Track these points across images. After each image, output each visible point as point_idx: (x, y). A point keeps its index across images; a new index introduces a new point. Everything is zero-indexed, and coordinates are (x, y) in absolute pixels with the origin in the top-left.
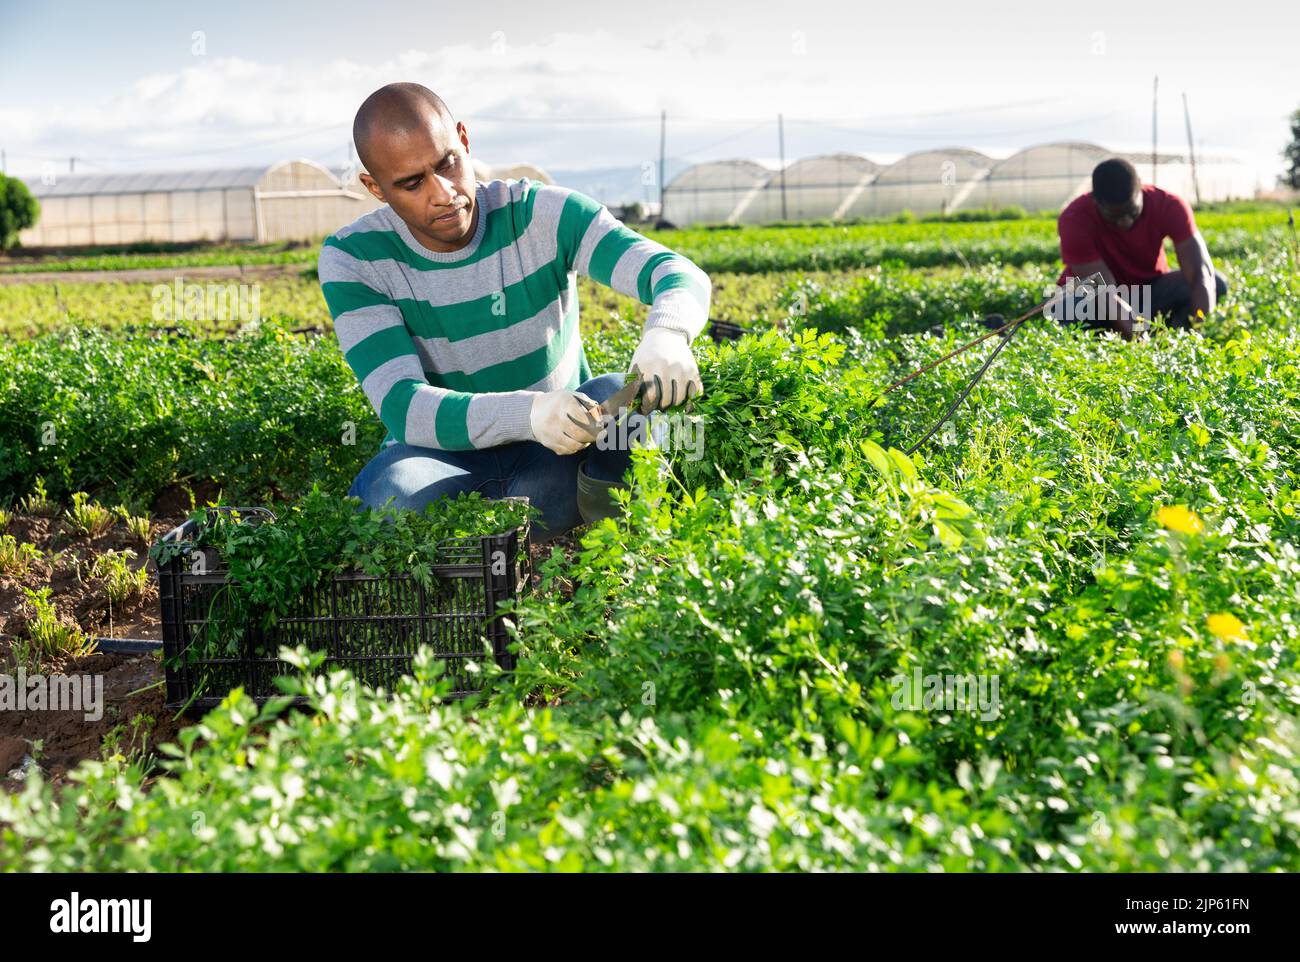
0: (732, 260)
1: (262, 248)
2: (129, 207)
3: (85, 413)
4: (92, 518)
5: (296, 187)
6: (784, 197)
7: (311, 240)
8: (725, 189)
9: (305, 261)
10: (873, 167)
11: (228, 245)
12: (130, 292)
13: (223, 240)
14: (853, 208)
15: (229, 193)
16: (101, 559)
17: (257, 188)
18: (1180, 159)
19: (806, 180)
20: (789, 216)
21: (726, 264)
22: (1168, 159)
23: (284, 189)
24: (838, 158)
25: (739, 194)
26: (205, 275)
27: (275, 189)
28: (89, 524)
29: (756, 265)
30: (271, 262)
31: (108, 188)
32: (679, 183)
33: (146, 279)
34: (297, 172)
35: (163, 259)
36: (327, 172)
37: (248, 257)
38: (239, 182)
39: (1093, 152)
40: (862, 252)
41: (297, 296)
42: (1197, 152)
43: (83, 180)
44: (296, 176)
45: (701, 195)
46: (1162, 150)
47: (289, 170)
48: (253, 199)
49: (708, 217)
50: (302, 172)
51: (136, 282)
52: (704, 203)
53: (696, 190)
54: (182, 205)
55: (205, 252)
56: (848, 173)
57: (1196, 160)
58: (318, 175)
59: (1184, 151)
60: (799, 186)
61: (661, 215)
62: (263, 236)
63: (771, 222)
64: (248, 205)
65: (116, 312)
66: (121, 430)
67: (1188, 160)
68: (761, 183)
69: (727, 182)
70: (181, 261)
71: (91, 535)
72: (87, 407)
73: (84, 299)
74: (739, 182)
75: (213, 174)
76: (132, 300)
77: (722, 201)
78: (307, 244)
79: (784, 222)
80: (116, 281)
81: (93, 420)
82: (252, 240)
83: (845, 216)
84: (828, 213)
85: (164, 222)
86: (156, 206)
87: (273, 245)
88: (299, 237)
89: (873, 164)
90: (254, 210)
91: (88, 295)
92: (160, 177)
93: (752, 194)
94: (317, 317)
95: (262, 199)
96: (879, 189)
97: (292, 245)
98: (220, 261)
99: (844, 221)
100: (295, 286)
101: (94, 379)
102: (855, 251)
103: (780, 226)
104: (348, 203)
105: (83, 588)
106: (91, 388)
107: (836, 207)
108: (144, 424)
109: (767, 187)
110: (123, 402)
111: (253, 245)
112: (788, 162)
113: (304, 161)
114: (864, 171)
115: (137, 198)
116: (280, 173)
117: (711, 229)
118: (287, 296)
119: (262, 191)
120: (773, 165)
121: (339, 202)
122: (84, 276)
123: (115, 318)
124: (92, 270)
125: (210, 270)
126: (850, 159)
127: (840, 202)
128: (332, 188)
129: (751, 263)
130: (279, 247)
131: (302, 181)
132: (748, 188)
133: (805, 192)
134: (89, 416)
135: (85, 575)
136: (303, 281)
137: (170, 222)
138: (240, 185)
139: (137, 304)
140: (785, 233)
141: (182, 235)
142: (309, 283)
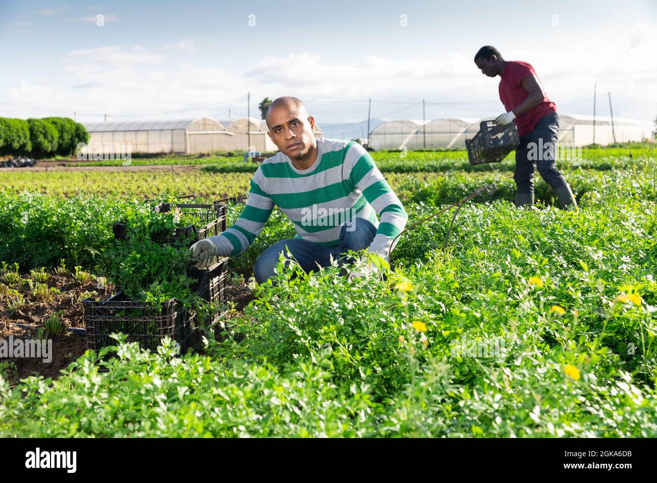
0: (394, 167)
1: (189, 157)
2: (130, 137)
3: (84, 232)
4: (83, 277)
5: (204, 130)
6: (424, 137)
7: (210, 154)
8: (398, 134)
9: (204, 163)
10: (466, 125)
11: (173, 155)
12: (125, 176)
13: (171, 153)
14: (456, 143)
15: (174, 132)
16: (82, 294)
17: (187, 130)
18: (607, 123)
19: (435, 130)
20: (426, 146)
21: (392, 168)
22: (602, 123)
23: (199, 130)
24: (450, 120)
25: (404, 135)
26: (159, 169)
27: (195, 130)
28: (82, 280)
29: (405, 169)
30: (190, 164)
31: (120, 129)
32: (377, 130)
33: (133, 171)
34: (205, 123)
35: (143, 161)
36: (219, 123)
37: (180, 161)
38: (180, 127)
39: (566, 119)
40: (453, 164)
41: (198, 179)
42: (615, 119)
43: (110, 125)
44: (205, 125)
45: (386, 136)
46: (598, 118)
47: (201, 122)
48: (185, 134)
49: (390, 146)
50: (207, 123)
51: (128, 172)
52: (388, 140)
53: (385, 134)
54: (153, 137)
55: (163, 158)
56: (454, 128)
57: (614, 123)
58: (215, 124)
59: (609, 119)
60: (431, 133)
61: (368, 145)
62: (189, 152)
63: (417, 149)
64: (183, 137)
65: (116, 185)
66: (99, 239)
67: (611, 123)
68: (415, 131)
69: (399, 130)
70: (150, 162)
71: (82, 285)
72: (86, 229)
73: (104, 179)
74: (404, 131)
75: (167, 123)
76: (125, 180)
77: (396, 139)
78: (208, 155)
79: (424, 149)
80: (120, 171)
81: (88, 234)
82: (184, 153)
83: (452, 147)
84: (445, 145)
85: (145, 144)
86: (142, 137)
87: (194, 155)
88: (205, 151)
89: (466, 123)
90: (185, 139)
91: (106, 178)
92: (144, 124)
93: (410, 136)
94: (203, 189)
95: (189, 134)
96: (468, 134)
97: (202, 156)
98: (167, 163)
99: (451, 149)
100: (198, 175)
101: (90, 217)
102: (450, 164)
103: (422, 151)
104: (227, 137)
105: (74, 307)
106: (88, 220)
107: (448, 143)
108: (109, 237)
109: (417, 133)
110: (101, 227)
111: (184, 155)
112: (427, 122)
113: (208, 118)
114: (461, 126)
115: (134, 132)
116: (197, 123)
117: (390, 152)
118: (194, 180)
119: (189, 131)
120: (420, 123)
121: (224, 136)
122: (106, 168)
123: (115, 188)
124: (111, 166)
125: (162, 167)
126: (455, 121)
127: (450, 141)
128: (220, 130)
129: (403, 168)
130: (196, 156)
131: (207, 126)
132: (409, 133)
133: (434, 135)
134: (86, 233)
135: (75, 301)
136: (202, 173)
137: (148, 144)
138: (179, 129)
139: (127, 181)
140: (422, 154)
141: (153, 150)
142: (204, 173)
